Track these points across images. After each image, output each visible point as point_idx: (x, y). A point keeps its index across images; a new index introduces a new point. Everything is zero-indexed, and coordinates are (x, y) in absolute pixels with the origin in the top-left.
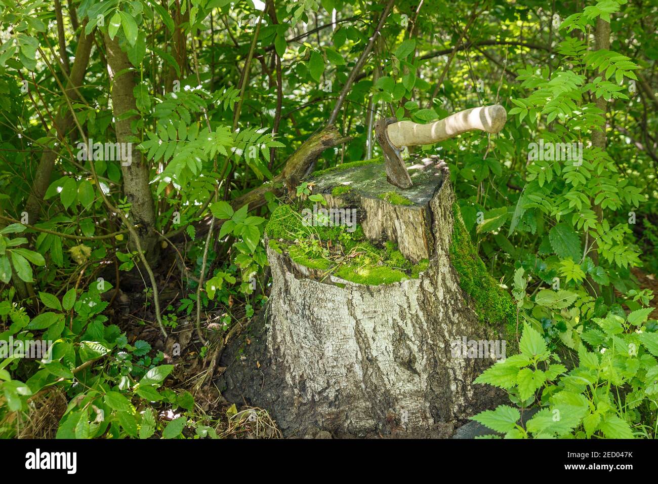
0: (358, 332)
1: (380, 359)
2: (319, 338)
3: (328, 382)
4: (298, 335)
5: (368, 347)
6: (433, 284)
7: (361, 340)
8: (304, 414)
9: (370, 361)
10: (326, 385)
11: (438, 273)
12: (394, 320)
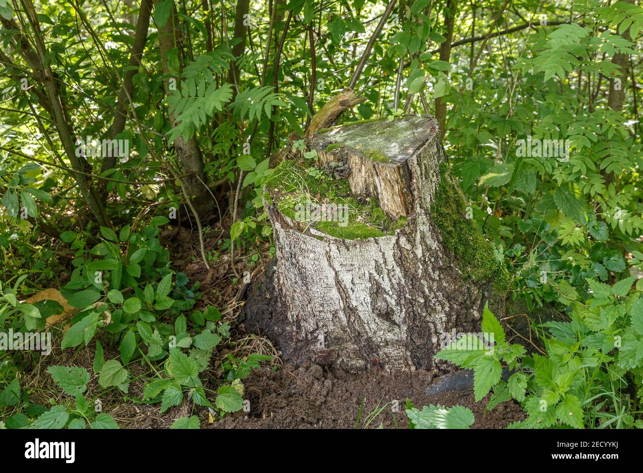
0: (338, 283)
1: (360, 308)
2: (306, 285)
3: (317, 325)
4: (291, 280)
5: (348, 297)
6: (410, 241)
7: (341, 290)
8: (300, 349)
9: (351, 309)
10: (316, 327)
11: (416, 231)
12: (370, 274)
